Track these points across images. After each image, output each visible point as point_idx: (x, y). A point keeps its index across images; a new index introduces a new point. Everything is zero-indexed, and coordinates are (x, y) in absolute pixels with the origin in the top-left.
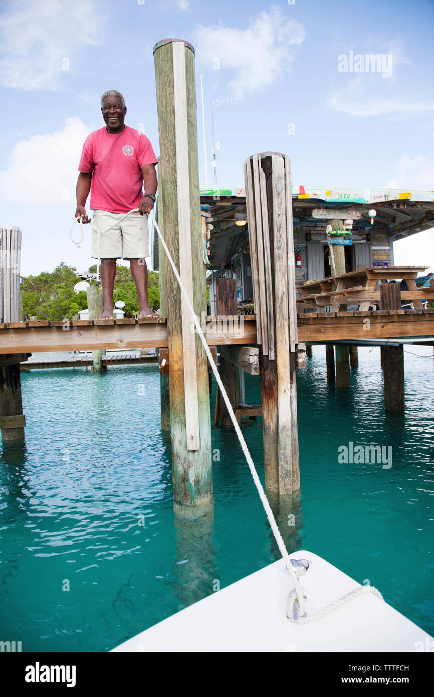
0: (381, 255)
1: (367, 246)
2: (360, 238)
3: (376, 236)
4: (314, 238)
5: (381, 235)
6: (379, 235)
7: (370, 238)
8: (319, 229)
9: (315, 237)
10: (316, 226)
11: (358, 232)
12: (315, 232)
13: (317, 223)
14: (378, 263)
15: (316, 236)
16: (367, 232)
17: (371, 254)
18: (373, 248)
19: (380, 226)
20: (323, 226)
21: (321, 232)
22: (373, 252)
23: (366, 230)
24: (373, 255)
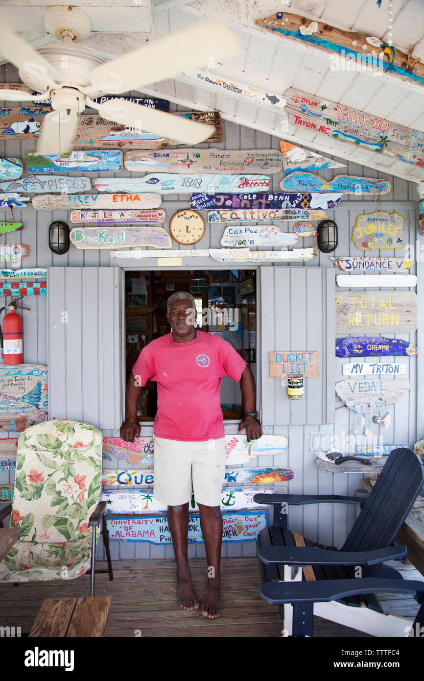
0: (377, 311)
1: (316, 272)
2: (291, 239)
3: (361, 232)
4: (82, 240)
5: (381, 228)
6: (373, 228)
7: (330, 235)
8: (105, 202)
9: (85, 237)
10: (95, 192)
11: (280, 213)
12: (89, 217)
13: (97, 182)
14: (364, 347)
15: (94, 234)
16: (322, 216)
17: (332, 306)
18: (344, 281)
19: (380, 188)
20: (123, 193)
21: (116, 216)
22: (343, 298)
23: (314, 204)
24: (343, 309)
